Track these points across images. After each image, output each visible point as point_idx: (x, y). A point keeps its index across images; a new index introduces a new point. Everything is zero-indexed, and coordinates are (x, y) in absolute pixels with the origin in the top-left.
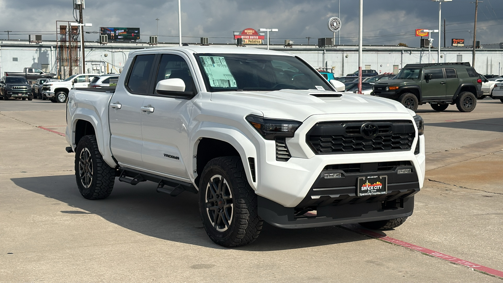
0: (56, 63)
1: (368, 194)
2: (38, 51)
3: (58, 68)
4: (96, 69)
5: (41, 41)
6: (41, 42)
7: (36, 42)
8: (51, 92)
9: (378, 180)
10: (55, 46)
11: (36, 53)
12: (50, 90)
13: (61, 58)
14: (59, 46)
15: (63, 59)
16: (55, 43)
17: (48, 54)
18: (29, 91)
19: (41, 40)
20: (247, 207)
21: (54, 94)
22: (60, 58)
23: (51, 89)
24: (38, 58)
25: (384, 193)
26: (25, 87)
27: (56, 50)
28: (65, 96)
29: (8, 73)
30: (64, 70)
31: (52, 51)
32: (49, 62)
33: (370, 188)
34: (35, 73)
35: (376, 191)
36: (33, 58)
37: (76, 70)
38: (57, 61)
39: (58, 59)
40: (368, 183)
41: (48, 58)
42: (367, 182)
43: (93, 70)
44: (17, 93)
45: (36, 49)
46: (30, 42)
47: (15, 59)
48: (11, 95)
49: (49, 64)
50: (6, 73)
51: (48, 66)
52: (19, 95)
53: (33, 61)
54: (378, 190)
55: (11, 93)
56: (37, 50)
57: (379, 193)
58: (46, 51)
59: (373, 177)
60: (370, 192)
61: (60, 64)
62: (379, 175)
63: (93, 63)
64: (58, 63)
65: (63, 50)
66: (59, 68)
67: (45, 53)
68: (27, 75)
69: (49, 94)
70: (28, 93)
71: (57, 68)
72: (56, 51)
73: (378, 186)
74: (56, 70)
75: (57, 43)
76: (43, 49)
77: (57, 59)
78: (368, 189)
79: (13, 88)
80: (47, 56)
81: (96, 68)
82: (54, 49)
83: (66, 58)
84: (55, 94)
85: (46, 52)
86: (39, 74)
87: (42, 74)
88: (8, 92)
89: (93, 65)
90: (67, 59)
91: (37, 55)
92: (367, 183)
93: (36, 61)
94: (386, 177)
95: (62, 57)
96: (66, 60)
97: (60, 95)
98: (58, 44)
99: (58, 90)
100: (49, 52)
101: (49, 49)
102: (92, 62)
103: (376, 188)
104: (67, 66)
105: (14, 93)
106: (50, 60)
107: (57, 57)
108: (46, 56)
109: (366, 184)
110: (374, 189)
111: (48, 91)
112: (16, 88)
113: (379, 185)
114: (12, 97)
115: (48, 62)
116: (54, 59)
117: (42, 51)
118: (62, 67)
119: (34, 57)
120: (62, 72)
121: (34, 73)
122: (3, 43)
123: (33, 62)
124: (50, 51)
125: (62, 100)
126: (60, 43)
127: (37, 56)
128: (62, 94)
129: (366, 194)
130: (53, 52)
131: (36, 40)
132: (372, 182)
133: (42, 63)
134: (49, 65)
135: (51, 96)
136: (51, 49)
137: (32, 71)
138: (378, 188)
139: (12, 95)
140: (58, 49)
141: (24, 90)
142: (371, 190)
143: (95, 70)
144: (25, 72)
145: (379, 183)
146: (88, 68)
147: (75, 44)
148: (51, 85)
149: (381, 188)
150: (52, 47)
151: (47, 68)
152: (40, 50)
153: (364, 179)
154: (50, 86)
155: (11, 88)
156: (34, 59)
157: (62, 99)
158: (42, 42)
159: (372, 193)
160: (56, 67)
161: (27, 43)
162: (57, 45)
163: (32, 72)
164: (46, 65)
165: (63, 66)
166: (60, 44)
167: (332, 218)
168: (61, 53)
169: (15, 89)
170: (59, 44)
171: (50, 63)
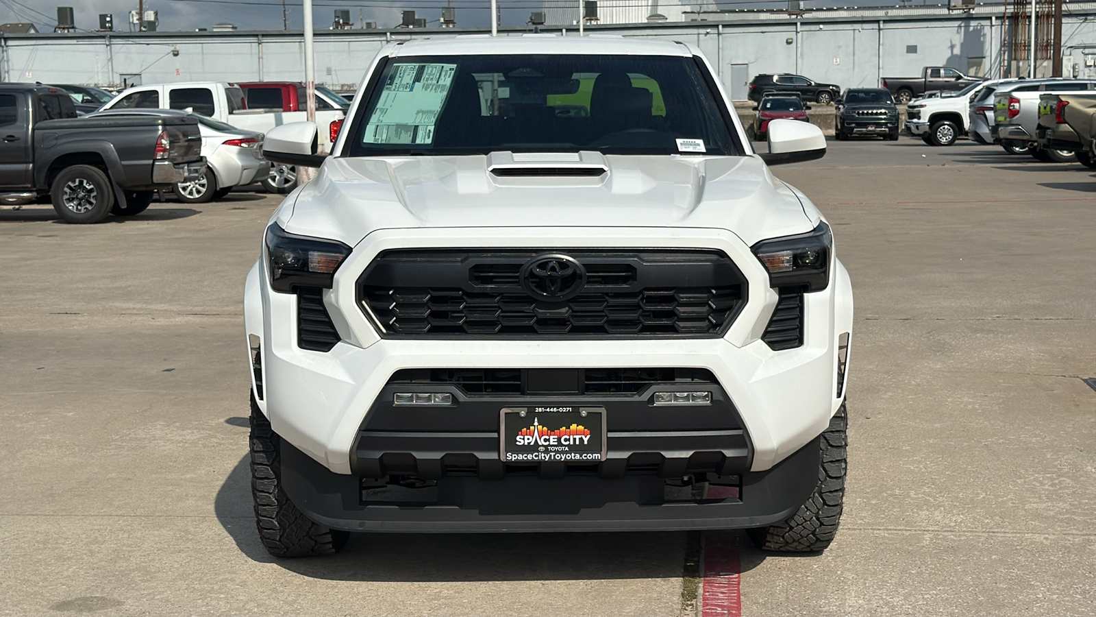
0: (1000, 54)
1: (536, 456)
2: (963, 28)
3: (1004, 66)
4: (1092, 64)
5: (972, 6)
6: (973, 9)
7: (964, 9)
8: (921, 121)
9: (575, 417)
10: (1002, 15)
11: (958, 32)
12: (919, 118)
13: (1013, 42)
14: (1009, 15)
15: (1015, 43)
16: (1001, 9)
17: (985, 35)
18: (892, 120)
19: (974, 3)
20: (269, 461)
21: (928, 127)
22: (1010, 44)
23: (922, 115)
24: (962, 44)
25: (597, 456)
26: (883, 111)
27: (1002, 25)
28: (951, 130)
29: (887, 80)
30: (1018, 68)
31: (993, 28)
32: (984, 53)
33: (546, 440)
34: (945, 77)
35: (567, 449)
36: (949, 45)
37: (1045, 67)
38: (1003, 49)
39: (1005, 44)
40: (540, 427)
41: (983, 44)
42: (536, 424)
43: (1087, 66)
44: (866, 125)
45: (957, 23)
46: (949, 9)
47: (912, 49)
48: (853, 128)
49: (984, 57)
50: (884, 79)
51: (982, 62)
52: (870, 128)
53: (949, 51)
54: (573, 448)
55: (854, 125)
56: (960, 27)
57: (578, 457)
58: (979, 27)
59: (555, 410)
60: (547, 451)
61: (1010, 56)
62: (576, 407)
63: (1087, 51)
64: (1004, 53)
65: (1018, 24)
66: (1006, 64)
67: (978, 33)
68: (927, 83)
69: (917, 127)
70: (889, 125)
71: (1002, 64)
72: (1003, 27)
73: (577, 437)
74: (1000, 69)
75: (1006, 9)
76: (973, 23)
77: (1003, 44)
78: (540, 444)
79: (858, 114)
80: (982, 39)
81: (1093, 61)
82: (999, 22)
83: (1023, 42)
84: (931, 126)
85: (980, 30)
86: (953, 80)
87: (960, 81)
88: (847, 124)
89: (1088, 54)
90: (1025, 43)
91: (960, 37)
92: (537, 426)
93: (957, 51)
94: (603, 411)
95: (1015, 41)
96: (1025, 46)
97: (941, 128)
98: (1008, 11)
99: (937, 118)
100: (987, 30)
101: (988, 22)
102: (1085, 48)
103: (566, 440)
104: (1024, 59)
105: (859, 125)
106: (987, 48)
107: (1005, 40)
108: (980, 39)
109: (532, 428)
110: (560, 444)
111: (915, 120)
112: (863, 113)
113: (578, 434)
114: (855, 133)
115: (982, 53)
116: (995, 45)
117: (971, 29)
118: (1014, 63)
119: (953, 43)
120: (1012, 73)
121: (943, 78)
122: (889, 14)
123: (950, 55)
124: (989, 27)
125: (945, 140)
126: (1012, 7)
127: (958, 39)
128: (946, 127)
129: (530, 457)
130: (996, 29)
131: (963, 4)
132: (553, 423)
133: (969, 56)
134: (984, 60)
135: (921, 132)
136: (991, 23)
137: (940, 73)
138: (577, 443)
139: (855, 129)
140: (1007, 21)
141: (883, 117)
142: (549, 445)
143: (1091, 66)
144: (924, 76)
145: (581, 427)
146: (1076, 62)
147: (1047, 9)
148: (922, 106)
149: (586, 443)
150: (994, 18)
151: (979, 65)
152: (967, 26)
153: (523, 414)
154: (921, 109)
155: (854, 114)
156: (952, 47)
157: (945, 138)
158: (976, 9)
159: (553, 454)
160: (1000, 63)
161: (945, 11)
162: (1004, 13)
163: (939, 77)
164: (976, 60)
165: (1015, 59)
166: (1012, 11)
167: (478, 511)
168: (1013, 31)
169: (861, 116)
170: (1011, 9)
171: (988, 54)
